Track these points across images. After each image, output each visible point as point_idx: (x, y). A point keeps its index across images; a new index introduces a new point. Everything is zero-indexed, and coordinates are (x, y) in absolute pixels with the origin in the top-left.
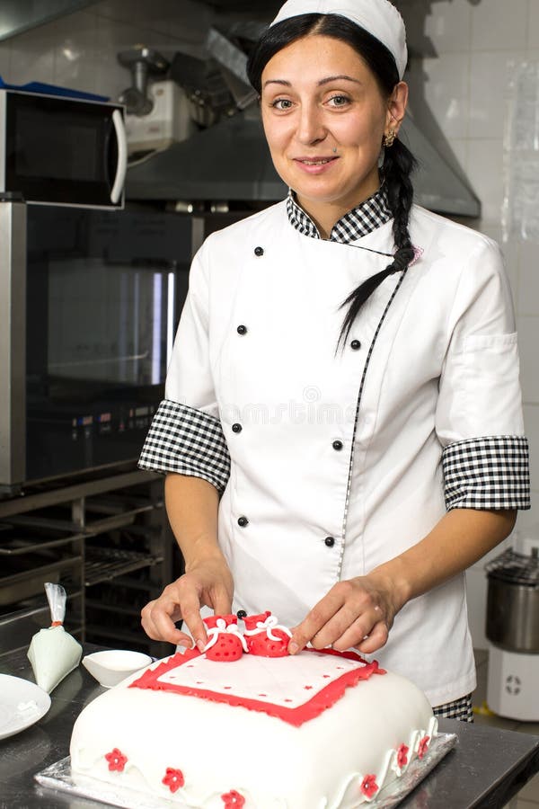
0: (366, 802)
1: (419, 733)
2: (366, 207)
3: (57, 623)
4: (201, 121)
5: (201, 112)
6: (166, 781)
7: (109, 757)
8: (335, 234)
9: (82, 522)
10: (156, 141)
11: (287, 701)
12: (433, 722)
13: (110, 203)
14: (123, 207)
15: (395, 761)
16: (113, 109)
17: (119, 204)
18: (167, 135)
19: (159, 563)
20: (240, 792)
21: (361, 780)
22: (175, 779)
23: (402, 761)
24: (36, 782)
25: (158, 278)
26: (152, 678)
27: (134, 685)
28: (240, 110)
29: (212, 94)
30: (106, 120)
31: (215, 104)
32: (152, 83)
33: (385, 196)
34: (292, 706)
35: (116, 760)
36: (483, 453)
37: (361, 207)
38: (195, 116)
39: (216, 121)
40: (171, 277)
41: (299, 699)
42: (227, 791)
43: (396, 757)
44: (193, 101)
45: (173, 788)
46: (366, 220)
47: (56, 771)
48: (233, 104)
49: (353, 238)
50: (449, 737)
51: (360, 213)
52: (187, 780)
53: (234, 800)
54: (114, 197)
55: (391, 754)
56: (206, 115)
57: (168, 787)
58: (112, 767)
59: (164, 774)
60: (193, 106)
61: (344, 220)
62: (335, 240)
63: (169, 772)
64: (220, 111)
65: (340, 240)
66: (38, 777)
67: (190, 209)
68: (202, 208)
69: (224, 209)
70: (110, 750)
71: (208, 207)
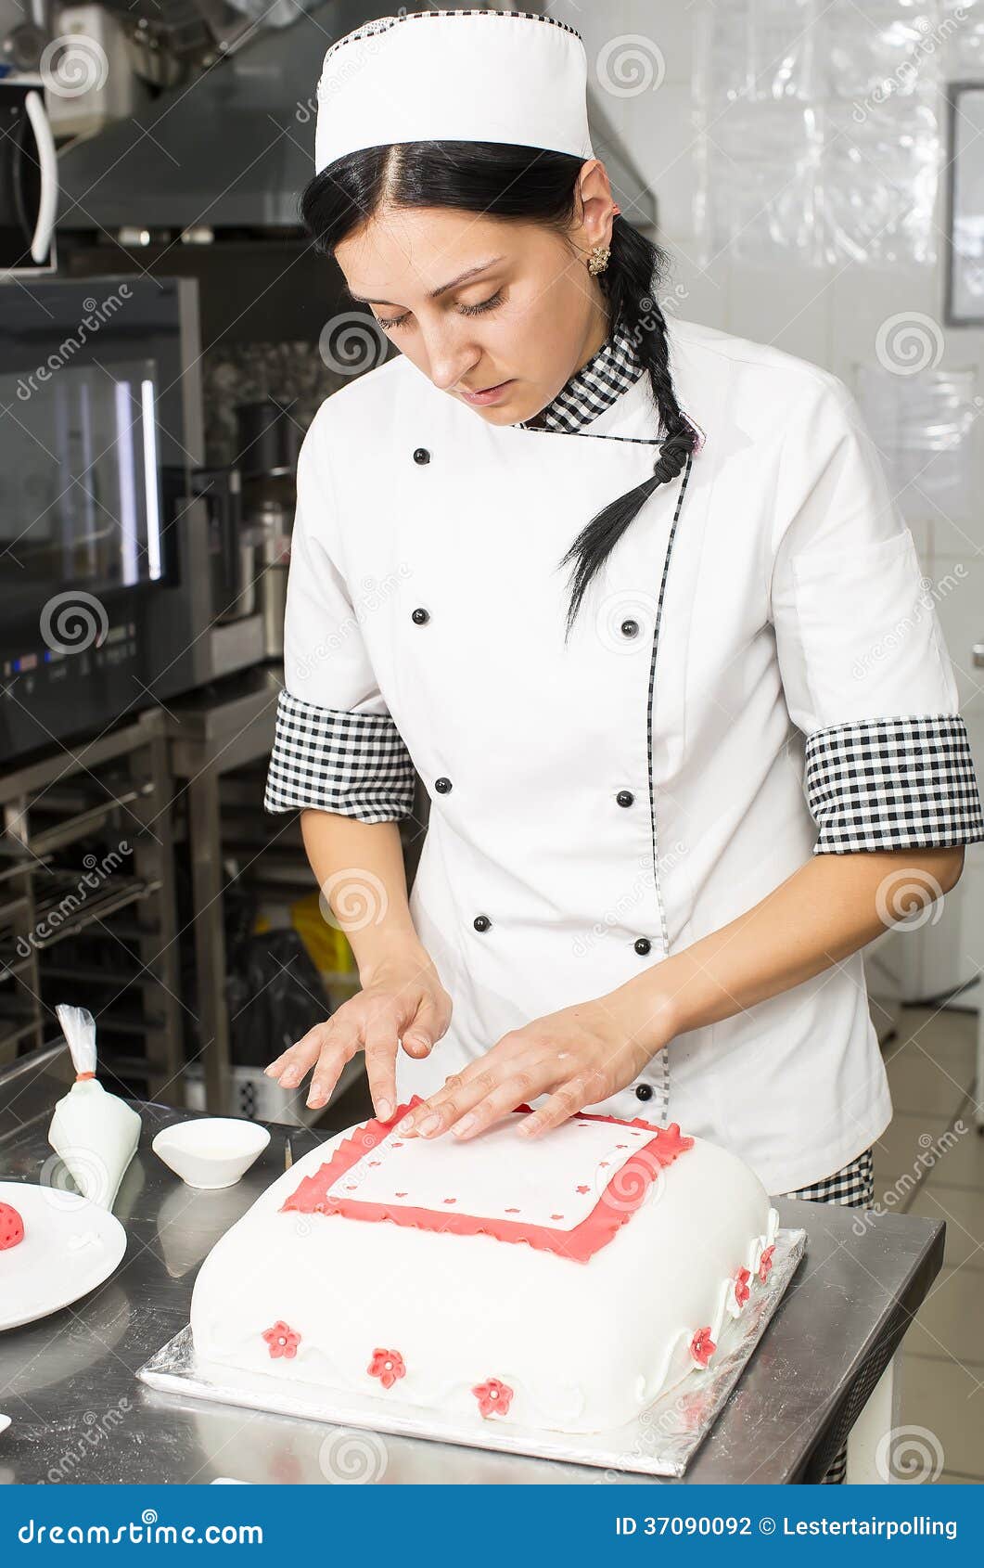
0: (696, 1371)
1: (760, 1243)
2: (599, 365)
3: (86, 1075)
4: (155, 76)
5: (154, 60)
6: (374, 1370)
7: (269, 1336)
9: (25, 836)
10: (80, 118)
11: (555, 1217)
12: (773, 1217)
13: (30, 262)
14: (54, 268)
15: (733, 1297)
16: (25, 90)
17: (47, 263)
18: (97, 108)
19: (154, 892)
20: (504, 1381)
21: (690, 1338)
22: (388, 1366)
23: (742, 1295)
24: (139, 1382)
25: (123, 390)
26: (315, 1191)
27: (289, 1206)
28: (227, 58)
29: (171, 28)
30: (14, 110)
31: (179, 46)
32: (60, 12)
34: (566, 1225)
35: (282, 1340)
38: (142, 69)
39: (184, 79)
40: (148, 388)
41: (575, 1212)
42: (482, 1381)
43: (733, 1290)
44: (138, 42)
45: (387, 1380)
46: (603, 387)
47: (171, 1362)
48: (212, 43)
49: (585, 421)
50: (796, 1236)
52: (409, 1364)
53: (494, 1394)
54: (39, 248)
55: (727, 1286)
56: (163, 69)
57: (378, 1380)
58: (275, 1351)
59: (370, 1359)
60: (137, 52)
62: (552, 429)
63: (378, 1355)
64: (189, 61)
65: (563, 430)
66: (145, 1375)
67: (145, 238)
68: (165, 237)
69: (204, 237)
70: (271, 1325)
71: (176, 232)
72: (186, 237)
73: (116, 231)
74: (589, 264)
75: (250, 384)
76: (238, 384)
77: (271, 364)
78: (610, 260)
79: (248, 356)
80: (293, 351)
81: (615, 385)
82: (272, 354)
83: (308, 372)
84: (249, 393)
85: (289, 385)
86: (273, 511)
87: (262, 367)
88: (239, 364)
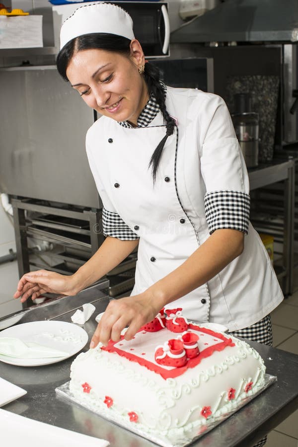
2: (148, 106)
6: (105, 402)
7: (83, 386)
8: (140, 124)
10: (198, 11)
14: (169, 56)
16: (162, 4)
17: (167, 54)
18: (203, 7)
20: (136, 413)
22: (109, 401)
24: (55, 392)
30: (159, 11)
33: (154, 99)
35: (86, 388)
36: (230, 198)
37: (146, 107)
42: (130, 411)
45: (109, 405)
46: (151, 112)
49: (149, 122)
51: (147, 111)
52: (114, 403)
53: (133, 416)
54: (164, 50)
57: (106, 405)
58: (85, 390)
59: (105, 398)
61: (141, 117)
62: (141, 127)
63: (107, 398)
65: (143, 126)
66: (57, 390)
67: (217, 45)
68: (223, 45)
69: (234, 44)
70: (84, 383)
71: (226, 44)
72: (229, 45)
73: (209, 43)
74: (139, 70)
75: (244, 87)
76: (240, 88)
77: (250, 82)
78: (145, 69)
79: (244, 79)
80: (256, 78)
81: (154, 111)
82: (251, 79)
83: (260, 84)
84: (244, 90)
85: (255, 88)
86: (243, 125)
87: (248, 82)
88: (241, 81)
